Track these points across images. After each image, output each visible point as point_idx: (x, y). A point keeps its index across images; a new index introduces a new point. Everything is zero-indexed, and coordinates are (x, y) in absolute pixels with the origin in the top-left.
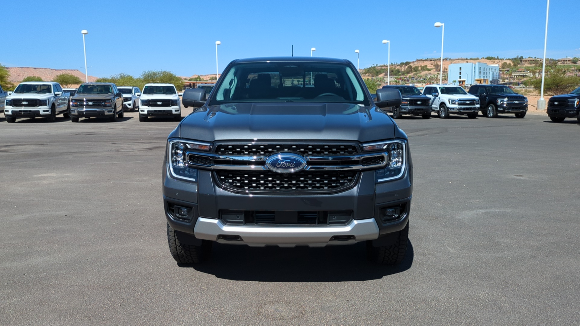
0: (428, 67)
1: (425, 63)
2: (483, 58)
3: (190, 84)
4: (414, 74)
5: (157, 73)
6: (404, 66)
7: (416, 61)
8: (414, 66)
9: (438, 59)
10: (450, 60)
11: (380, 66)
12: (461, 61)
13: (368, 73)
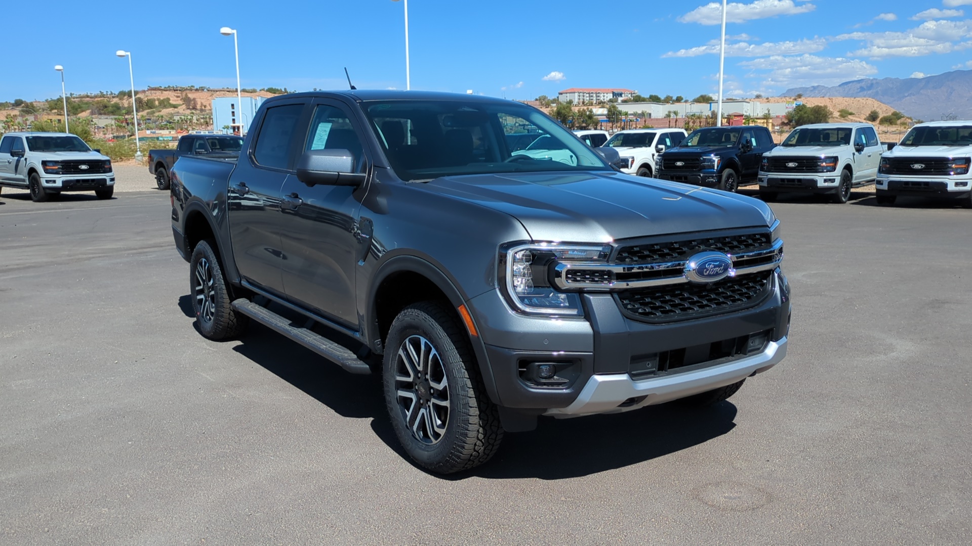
0: (171, 102)
1: (166, 95)
2: (263, 90)
4: (148, 113)
6: (126, 97)
7: (148, 90)
8: (146, 99)
9: (188, 88)
10: (208, 91)
11: (77, 96)
12: (228, 93)
13: (56, 109)
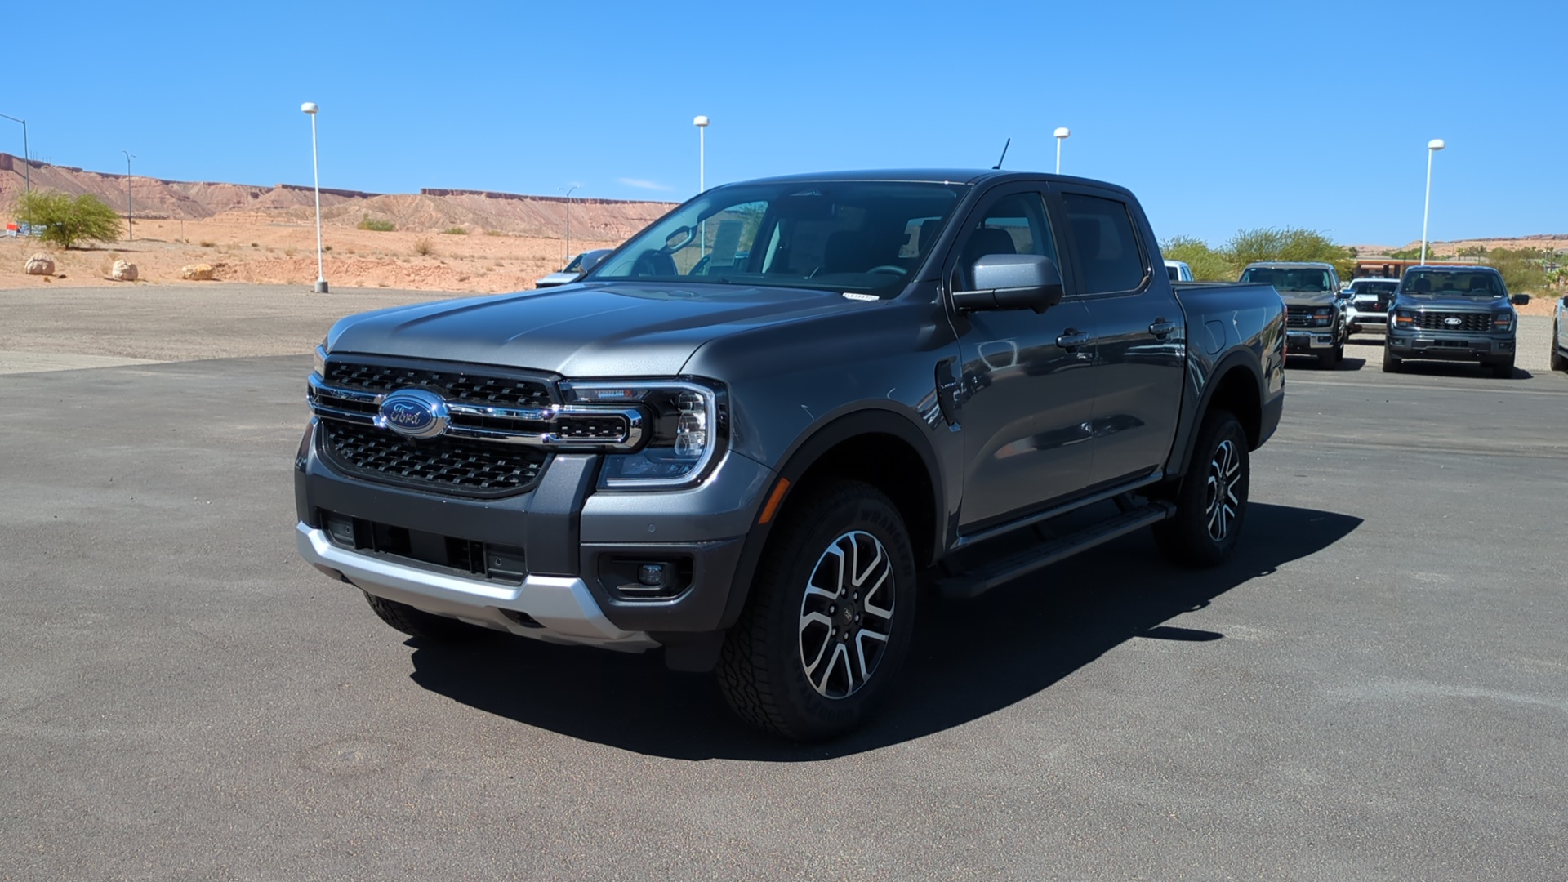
3: (1386, 268)
5: (1276, 235)
